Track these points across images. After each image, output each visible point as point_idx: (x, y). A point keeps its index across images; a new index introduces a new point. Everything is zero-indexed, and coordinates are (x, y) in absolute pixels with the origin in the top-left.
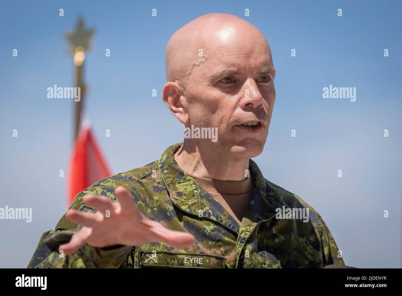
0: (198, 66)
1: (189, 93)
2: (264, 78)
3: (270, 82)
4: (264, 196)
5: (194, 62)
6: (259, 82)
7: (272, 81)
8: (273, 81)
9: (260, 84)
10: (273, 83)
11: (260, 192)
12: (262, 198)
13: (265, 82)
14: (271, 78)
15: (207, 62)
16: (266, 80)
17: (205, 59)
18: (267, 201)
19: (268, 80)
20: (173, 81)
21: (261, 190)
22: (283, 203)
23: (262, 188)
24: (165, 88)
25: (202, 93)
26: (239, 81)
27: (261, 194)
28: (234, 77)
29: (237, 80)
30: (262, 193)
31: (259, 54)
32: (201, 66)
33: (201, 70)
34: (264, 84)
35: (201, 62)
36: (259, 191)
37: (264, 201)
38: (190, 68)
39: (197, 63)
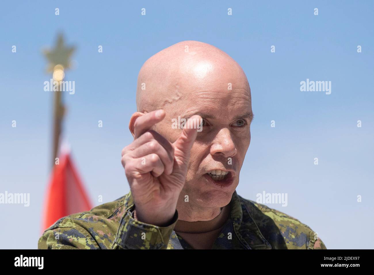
0: (171, 103)
1: (158, 130)
2: (240, 123)
3: (246, 126)
4: (238, 229)
5: (167, 99)
6: (235, 127)
7: (248, 126)
8: (250, 125)
9: (235, 129)
10: (250, 127)
11: (234, 224)
12: (234, 231)
13: (242, 126)
14: (248, 122)
15: (181, 101)
16: (242, 124)
17: (178, 98)
18: (240, 235)
19: (245, 124)
20: (141, 112)
21: (234, 221)
22: (260, 235)
23: (236, 219)
24: (133, 117)
25: (171, 134)
26: (212, 125)
27: (234, 226)
28: (208, 121)
29: (211, 124)
30: (236, 225)
31: (238, 98)
32: (174, 104)
33: (173, 109)
34: (239, 129)
35: (174, 100)
36: (232, 223)
37: (236, 235)
38: (163, 103)
39: (170, 101)
